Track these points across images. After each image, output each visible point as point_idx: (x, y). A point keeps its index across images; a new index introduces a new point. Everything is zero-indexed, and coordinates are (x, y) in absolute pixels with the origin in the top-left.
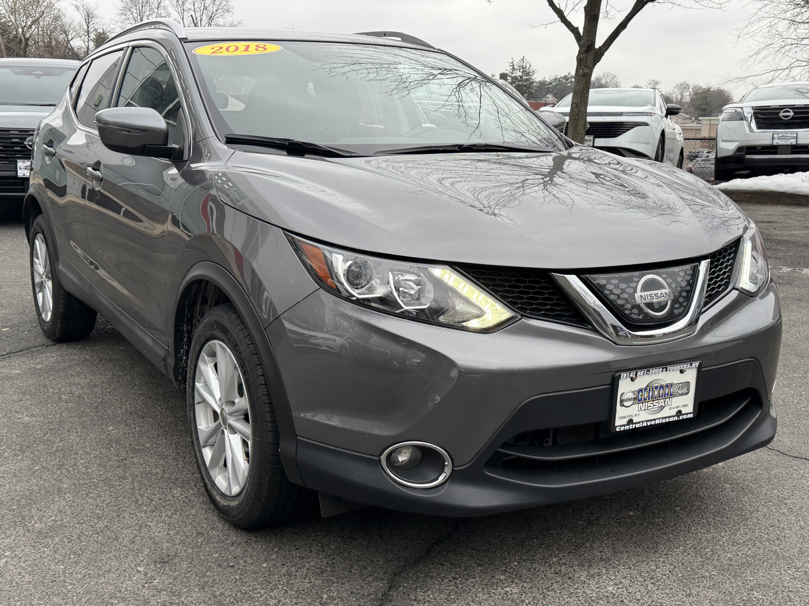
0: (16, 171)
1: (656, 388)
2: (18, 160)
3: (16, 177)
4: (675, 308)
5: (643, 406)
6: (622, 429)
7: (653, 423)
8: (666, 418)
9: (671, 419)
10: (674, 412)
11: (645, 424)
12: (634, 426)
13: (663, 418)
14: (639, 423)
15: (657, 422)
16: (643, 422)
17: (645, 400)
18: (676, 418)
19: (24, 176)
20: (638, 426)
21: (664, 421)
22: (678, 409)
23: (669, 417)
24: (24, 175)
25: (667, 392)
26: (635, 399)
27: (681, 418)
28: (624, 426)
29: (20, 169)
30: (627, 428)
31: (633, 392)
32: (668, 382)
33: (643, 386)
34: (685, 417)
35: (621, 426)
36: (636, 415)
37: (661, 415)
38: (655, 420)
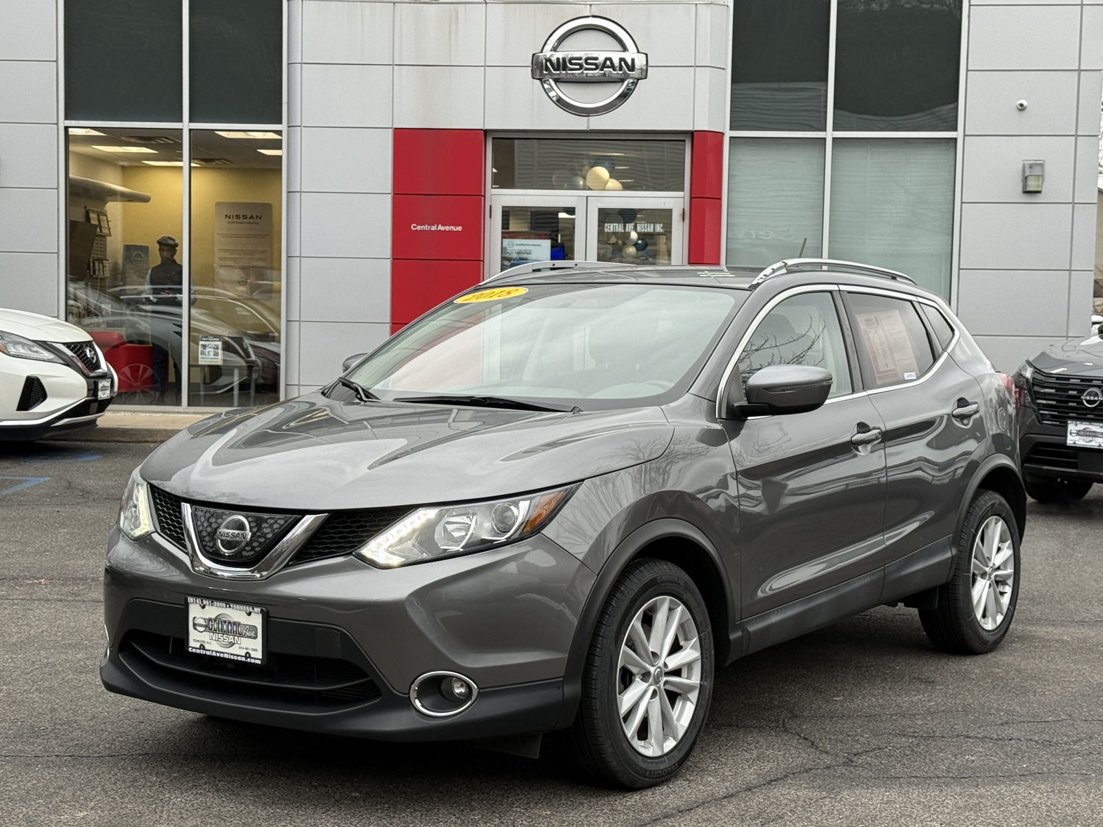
0: (1065, 436)
1: (225, 622)
2: (1069, 422)
3: (1063, 445)
4: (245, 550)
5: (215, 636)
6: (194, 650)
7: (222, 655)
8: (234, 655)
9: (239, 658)
10: (243, 653)
11: (214, 654)
12: (204, 652)
13: (231, 654)
14: (209, 650)
15: (226, 656)
16: (212, 651)
17: (215, 630)
18: (244, 659)
19: (1074, 445)
20: (208, 653)
21: (232, 657)
22: (247, 651)
23: (238, 656)
24: (1074, 443)
25: (235, 630)
26: (206, 626)
27: (249, 660)
28: (196, 648)
29: (1071, 433)
30: (198, 651)
31: (204, 619)
32: (236, 620)
33: (213, 617)
34: (253, 661)
35: (193, 648)
36: (208, 643)
37: (229, 650)
38: (223, 653)
